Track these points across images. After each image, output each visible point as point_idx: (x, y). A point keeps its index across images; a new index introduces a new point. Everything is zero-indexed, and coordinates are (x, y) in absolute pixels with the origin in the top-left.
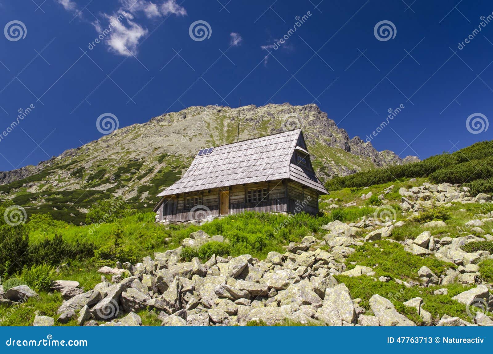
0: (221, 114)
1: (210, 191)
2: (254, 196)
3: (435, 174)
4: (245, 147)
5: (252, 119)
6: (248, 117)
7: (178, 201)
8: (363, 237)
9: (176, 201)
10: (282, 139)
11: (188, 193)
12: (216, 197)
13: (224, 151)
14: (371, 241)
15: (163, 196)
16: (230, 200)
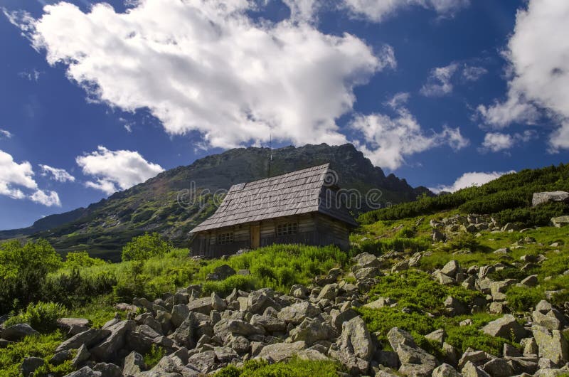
0: (261, 155)
1: (241, 226)
2: (285, 230)
3: (465, 205)
4: (276, 182)
5: (291, 159)
6: (288, 157)
7: (210, 237)
8: (390, 268)
9: (208, 236)
10: (313, 173)
11: (220, 228)
12: (247, 232)
13: (255, 187)
14: (397, 272)
15: (196, 233)
16: (260, 234)
